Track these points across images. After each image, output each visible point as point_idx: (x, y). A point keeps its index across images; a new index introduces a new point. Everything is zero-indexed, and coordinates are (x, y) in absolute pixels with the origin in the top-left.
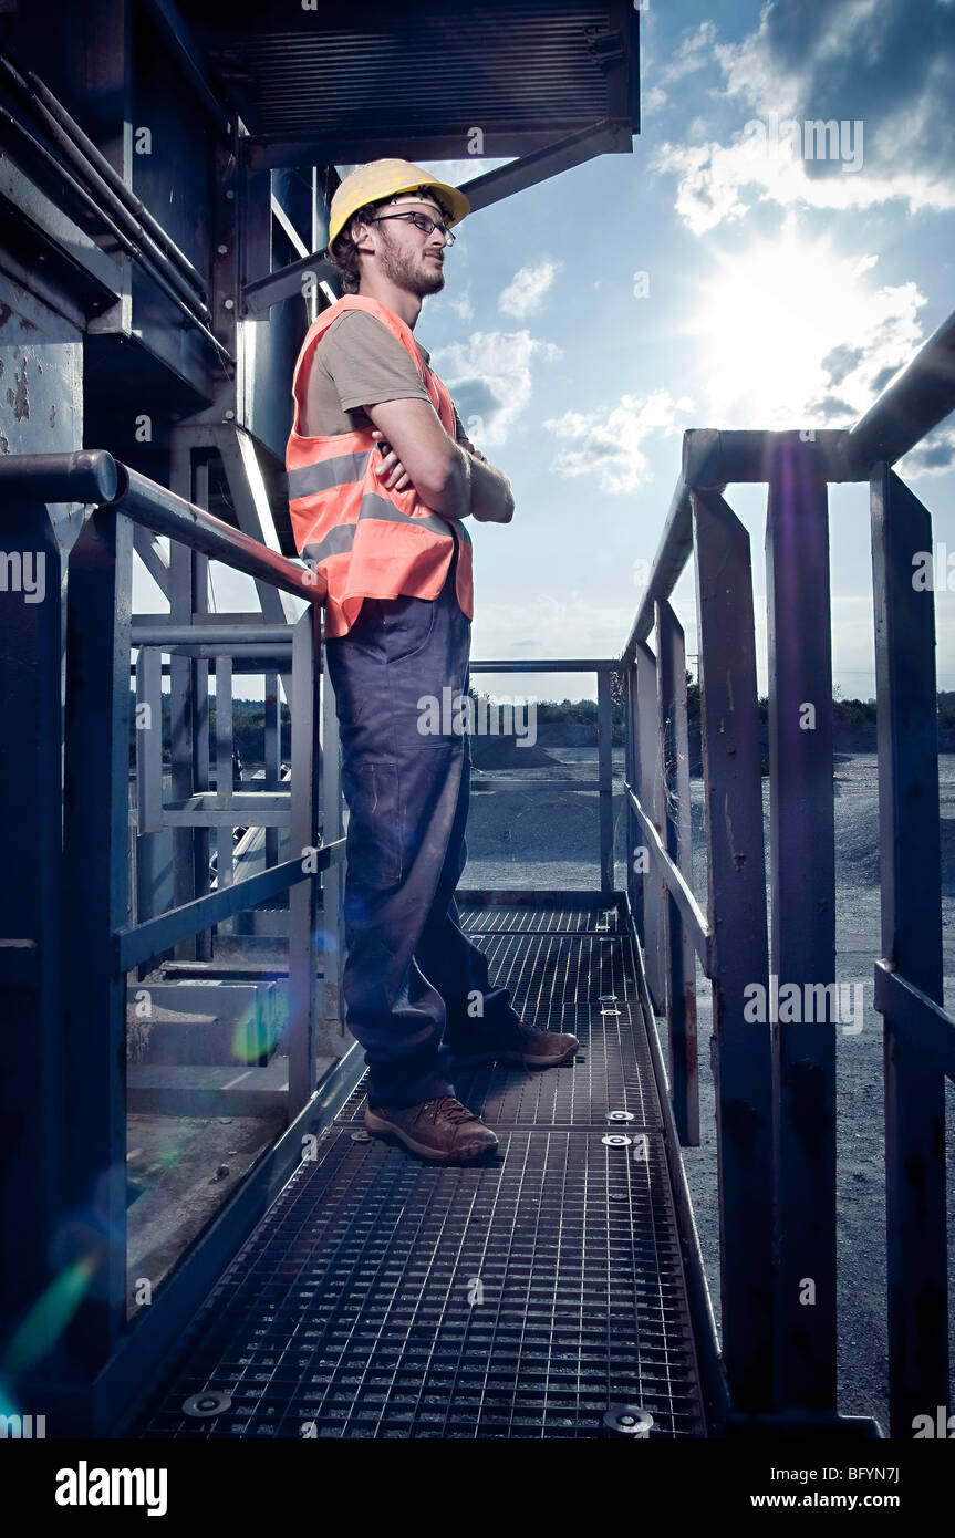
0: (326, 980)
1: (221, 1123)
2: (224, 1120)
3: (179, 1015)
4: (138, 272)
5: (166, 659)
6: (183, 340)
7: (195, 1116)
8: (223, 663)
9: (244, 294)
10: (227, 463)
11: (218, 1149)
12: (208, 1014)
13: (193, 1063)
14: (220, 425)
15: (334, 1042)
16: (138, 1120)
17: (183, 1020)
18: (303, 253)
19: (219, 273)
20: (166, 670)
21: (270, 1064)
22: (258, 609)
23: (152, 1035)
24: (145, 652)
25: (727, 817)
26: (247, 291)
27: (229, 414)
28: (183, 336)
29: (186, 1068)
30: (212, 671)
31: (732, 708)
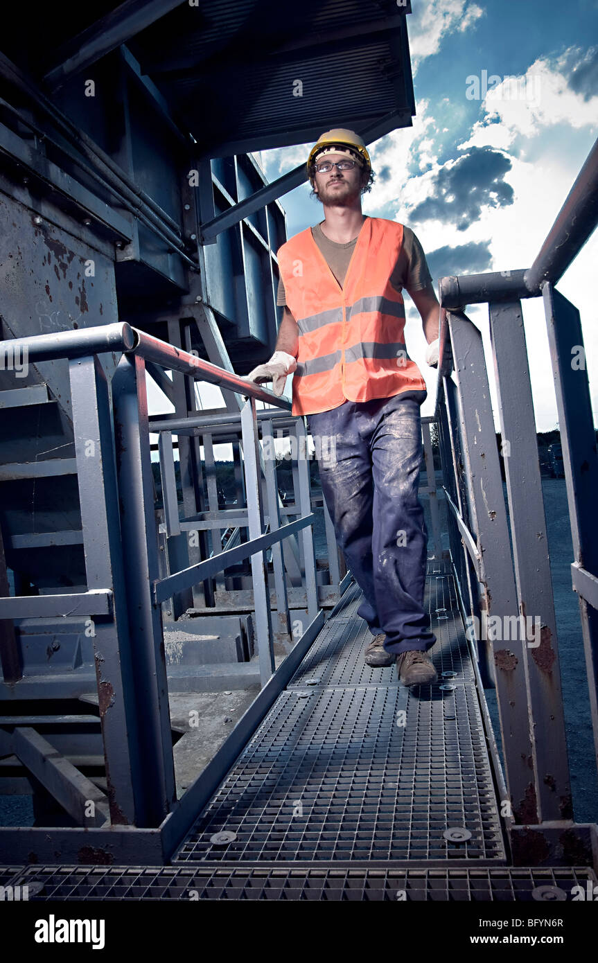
0: (279, 611)
1: (225, 694)
2: (226, 692)
3: (198, 636)
4: (142, 225)
5: (175, 438)
6: (169, 260)
7: (211, 692)
8: (207, 438)
9: (201, 231)
10: (200, 326)
11: (225, 708)
12: (214, 635)
13: (207, 662)
14: (194, 305)
15: (286, 646)
16: (180, 696)
17: (200, 639)
18: (233, 204)
19: (186, 221)
20: (175, 445)
21: (251, 660)
22: (224, 405)
23: (184, 649)
24: (163, 436)
25: (483, 491)
26: (203, 228)
27: (199, 298)
28: (169, 257)
29: (204, 666)
30: (201, 444)
31: (480, 430)
